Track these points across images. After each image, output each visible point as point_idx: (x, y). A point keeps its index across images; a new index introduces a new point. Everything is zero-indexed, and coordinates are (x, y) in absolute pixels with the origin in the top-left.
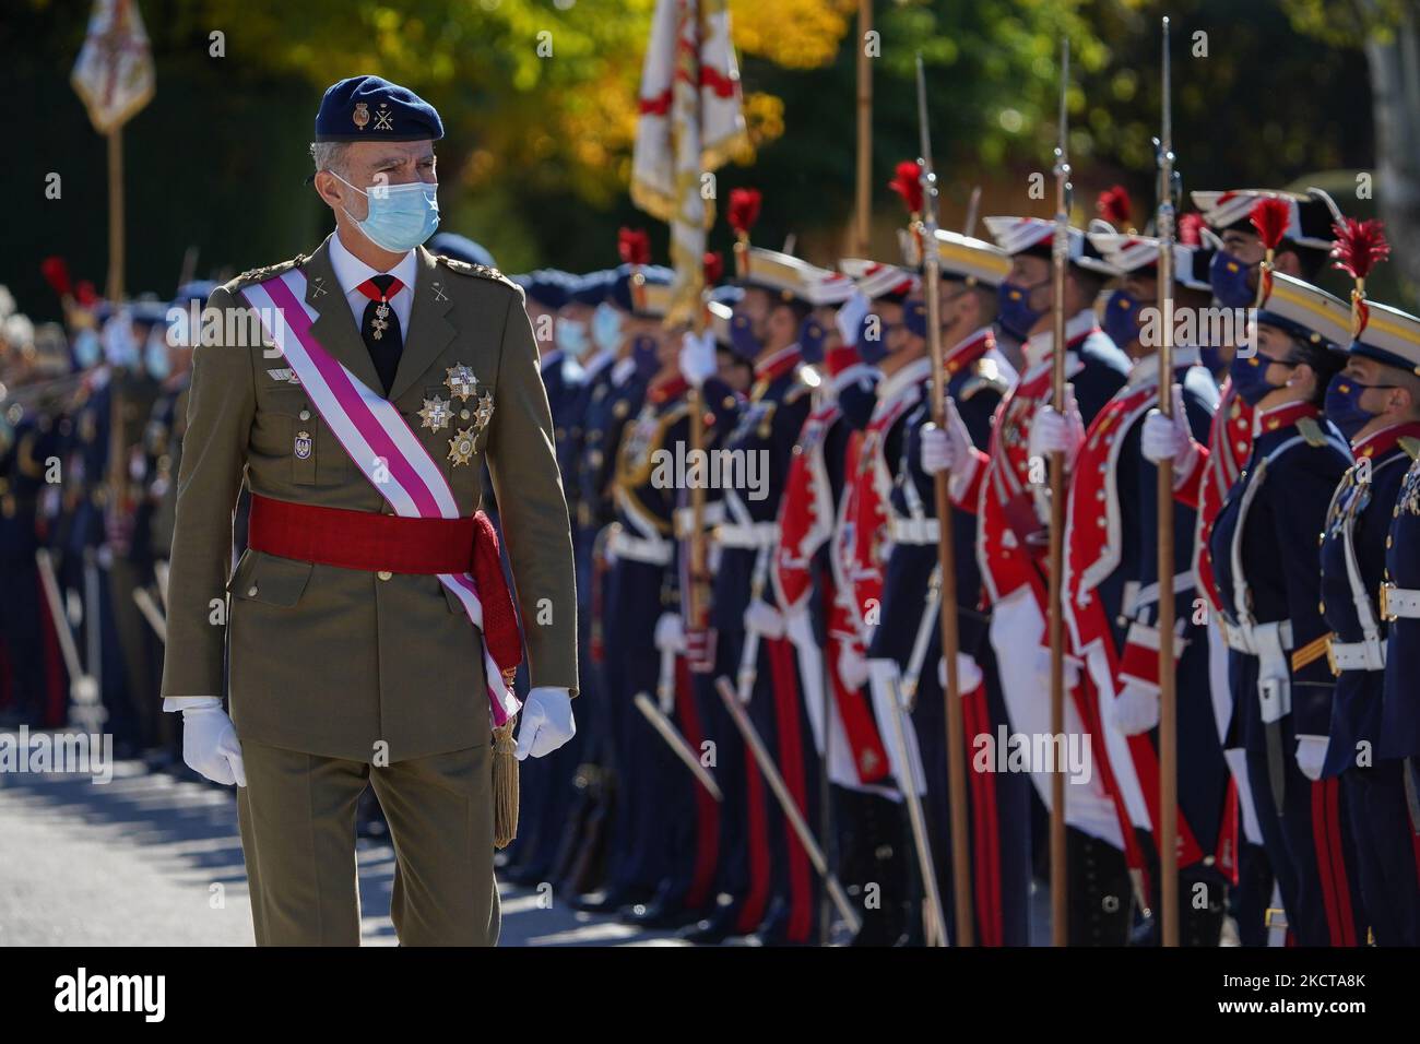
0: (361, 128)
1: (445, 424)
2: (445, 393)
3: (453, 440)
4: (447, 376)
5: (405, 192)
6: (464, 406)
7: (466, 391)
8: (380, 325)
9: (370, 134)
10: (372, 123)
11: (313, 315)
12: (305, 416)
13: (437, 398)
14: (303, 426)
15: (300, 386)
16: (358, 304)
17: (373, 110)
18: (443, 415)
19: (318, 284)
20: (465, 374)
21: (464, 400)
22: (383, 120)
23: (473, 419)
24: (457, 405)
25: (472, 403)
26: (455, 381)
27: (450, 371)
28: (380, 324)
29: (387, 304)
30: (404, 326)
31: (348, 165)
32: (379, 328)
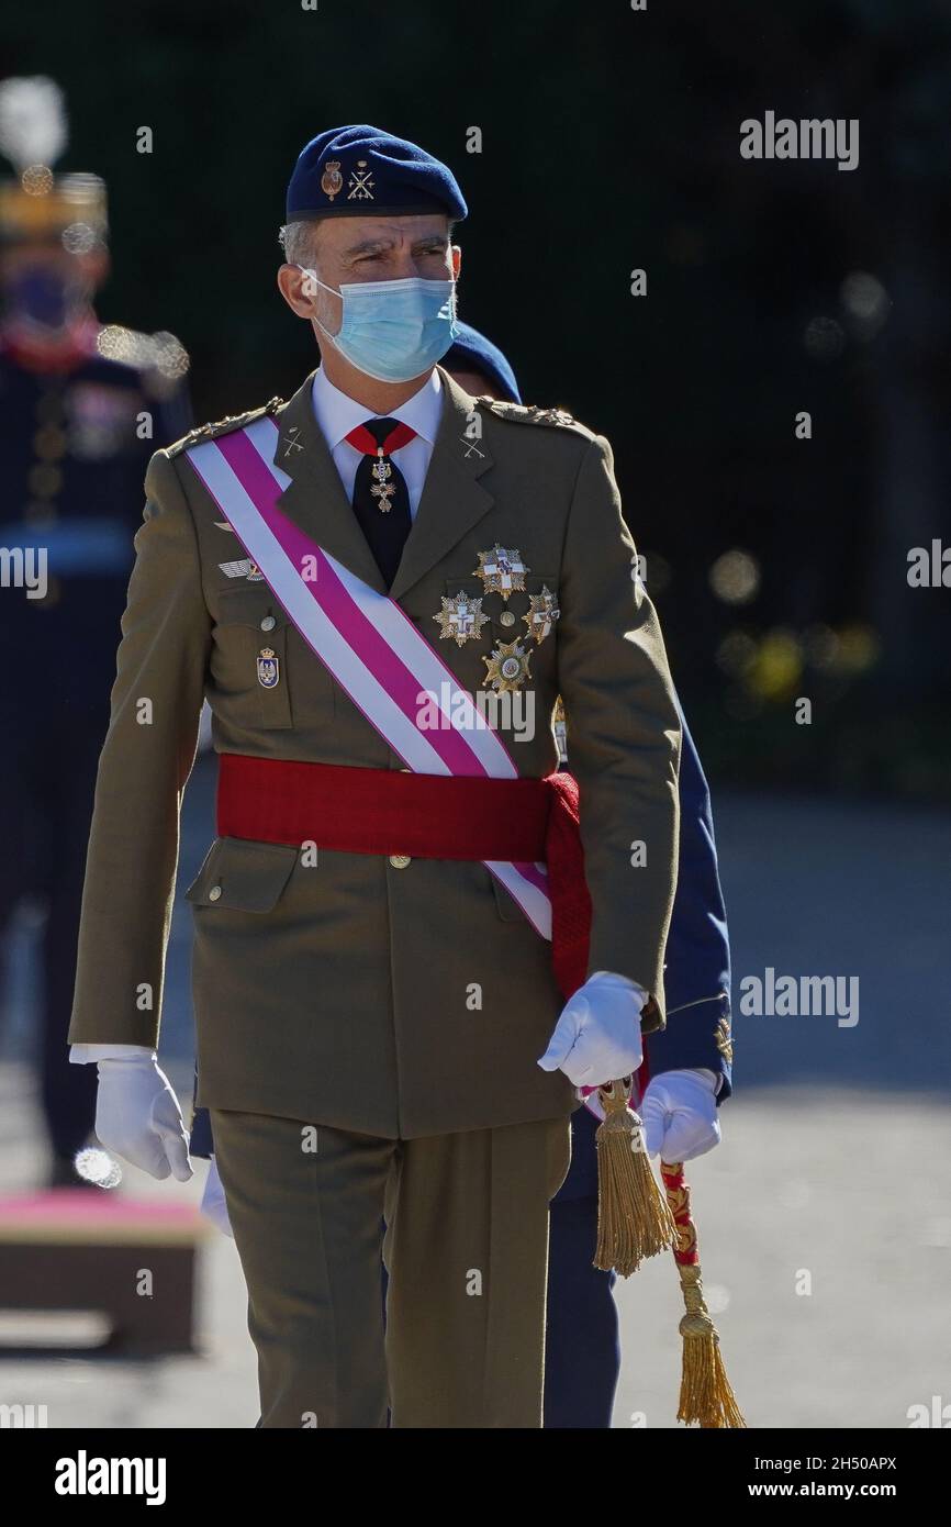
0: (332, 199)
1: (475, 634)
2: (475, 588)
3: (490, 657)
4: (477, 564)
5: (394, 292)
6: (505, 607)
7: (506, 583)
8: (383, 491)
9: (345, 206)
10: (346, 190)
11: (284, 481)
12: (267, 625)
13: (462, 595)
14: (264, 640)
15: (265, 583)
16: (348, 462)
17: (347, 171)
18: (471, 619)
19: (291, 437)
20: (505, 559)
21: (505, 598)
22: (360, 184)
23: (521, 627)
24: (494, 604)
25: (519, 603)
26: (490, 570)
27: (482, 556)
28: (383, 489)
29: (387, 459)
30: (415, 494)
31: (317, 254)
32: (384, 495)
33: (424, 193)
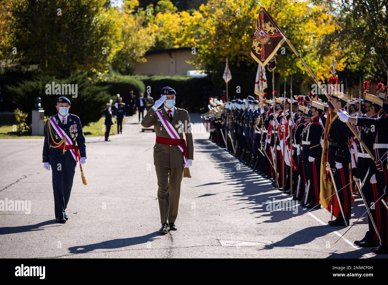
5: (170, 101)
8: (170, 116)
9: (166, 94)
11: (163, 114)
12: (161, 125)
15: (161, 121)
16: (167, 113)
17: (166, 91)
19: (163, 111)
27: (178, 121)
29: (170, 113)
30: (173, 116)
33: (173, 93)
